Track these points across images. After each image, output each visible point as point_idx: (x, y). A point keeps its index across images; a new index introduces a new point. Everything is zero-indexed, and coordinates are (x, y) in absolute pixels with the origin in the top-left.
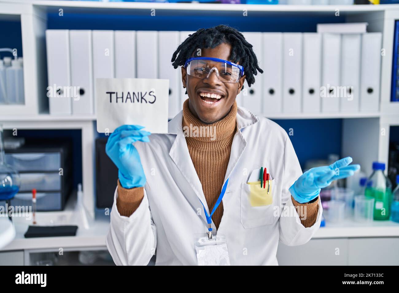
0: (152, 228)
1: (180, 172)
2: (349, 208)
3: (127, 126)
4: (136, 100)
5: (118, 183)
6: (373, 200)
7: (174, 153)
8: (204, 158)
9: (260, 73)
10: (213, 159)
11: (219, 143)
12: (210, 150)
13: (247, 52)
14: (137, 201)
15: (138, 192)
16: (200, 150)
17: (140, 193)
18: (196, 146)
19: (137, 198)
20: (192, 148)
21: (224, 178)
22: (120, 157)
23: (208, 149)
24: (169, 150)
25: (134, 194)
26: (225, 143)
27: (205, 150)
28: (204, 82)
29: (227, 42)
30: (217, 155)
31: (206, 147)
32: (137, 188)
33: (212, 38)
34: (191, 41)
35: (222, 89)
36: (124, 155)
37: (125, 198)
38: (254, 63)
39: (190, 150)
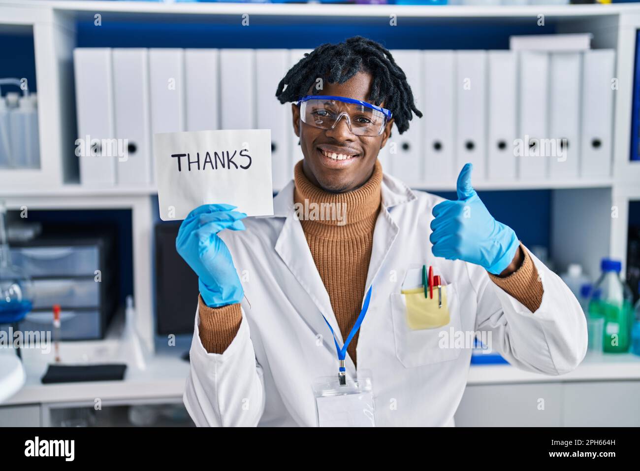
3: (208, 206)
4: (219, 165)
6: (602, 321)
7: (283, 247)
8: (330, 253)
9: (417, 117)
10: (345, 254)
11: (353, 228)
12: (340, 239)
13: (397, 85)
14: (232, 327)
15: (233, 312)
16: (324, 239)
17: (236, 313)
18: (316, 233)
19: (232, 321)
20: (312, 237)
21: (365, 286)
22: (201, 255)
23: (337, 237)
24: (274, 243)
25: (227, 316)
26: (363, 227)
27: (332, 238)
28: (328, 135)
29: (365, 70)
30: (352, 247)
31: (334, 233)
32: (231, 306)
33: (341, 65)
34: (309, 65)
35: (355, 146)
36: (207, 251)
37: (212, 324)
38: (407, 103)
39: (307, 240)
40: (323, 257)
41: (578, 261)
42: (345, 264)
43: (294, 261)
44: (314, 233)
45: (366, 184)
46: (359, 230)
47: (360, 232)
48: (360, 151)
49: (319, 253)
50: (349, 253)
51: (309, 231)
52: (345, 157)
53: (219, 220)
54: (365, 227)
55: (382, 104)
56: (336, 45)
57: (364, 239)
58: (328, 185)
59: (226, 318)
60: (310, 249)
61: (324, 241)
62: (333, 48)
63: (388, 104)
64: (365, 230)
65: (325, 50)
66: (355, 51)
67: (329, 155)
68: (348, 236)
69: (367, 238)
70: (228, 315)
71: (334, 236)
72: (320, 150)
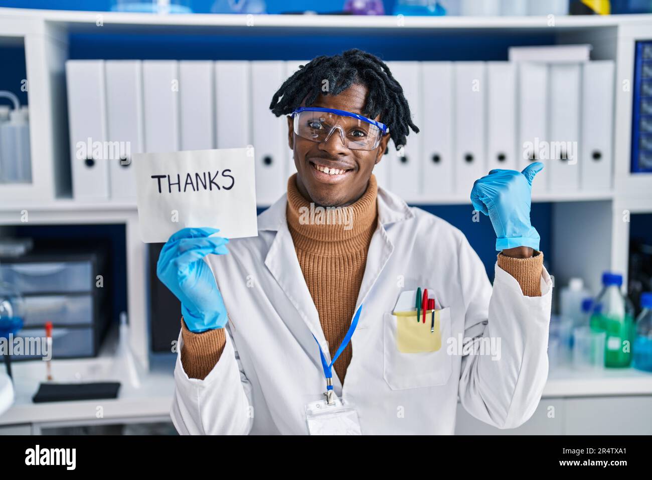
0: (244, 388)
1: (282, 292)
2: (565, 349)
3: (189, 229)
4: (201, 186)
5: (182, 324)
6: (603, 335)
7: (273, 262)
8: (320, 268)
9: (413, 132)
10: (335, 270)
11: (345, 245)
12: (331, 256)
13: (393, 99)
14: (215, 351)
15: (215, 336)
16: (314, 255)
17: (218, 338)
18: (307, 248)
19: (214, 346)
20: (302, 252)
21: (356, 303)
22: (180, 284)
23: (328, 254)
24: (264, 257)
25: (210, 341)
26: (355, 244)
27: (322, 254)
28: (320, 148)
29: (361, 82)
30: (343, 263)
31: (325, 249)
32: (213, 331)
33: (336, 76)
34: (303, 78)
35: (349, 161)
36: (186, 280)
37: (195, 348)
38: (404, 117)
39: (298, 255)
40: (313, 273)
41: (579, 275)
42: (336, 280)
43: (283, 276)
44: (305, 248)
45: (359, 201)
46: (350, 246)
47: (351, 249)
48: (354, 165)
49: (309, 268)
50: (340, 270)
51: (300, 246)
52: (337, 171)
53: (199, 248)
54: (357, 244)
55: (377, 119)
56: (332, 57)
57: (356, 256)
58: (320, 200)
59: (209, 343)
60: (300, 264)
61: (314, 257)
62: (328, 60)
63: (383, 118)
64: (357, 246)
65: (320, 62)
66: (351, 63)
67: (322, 169)
68: (339, 253)
69: (359, 255)
70: (211, 339)
71: (324, 253)
72: (312, 164)
